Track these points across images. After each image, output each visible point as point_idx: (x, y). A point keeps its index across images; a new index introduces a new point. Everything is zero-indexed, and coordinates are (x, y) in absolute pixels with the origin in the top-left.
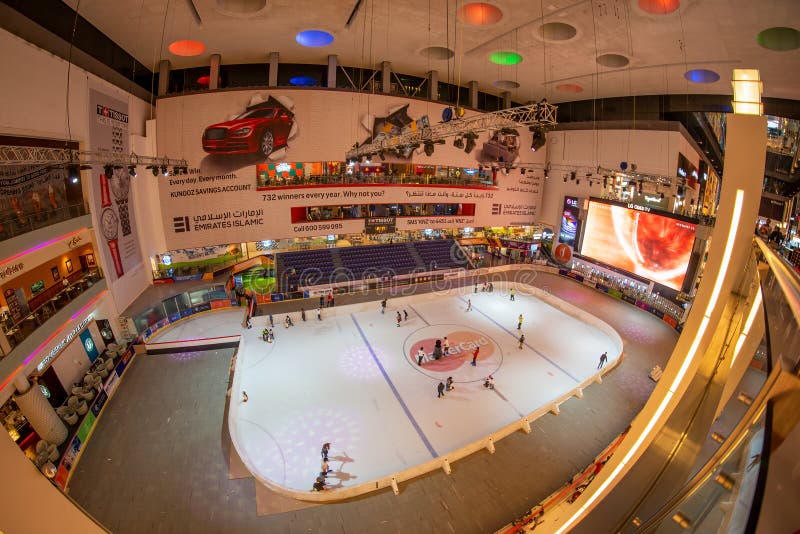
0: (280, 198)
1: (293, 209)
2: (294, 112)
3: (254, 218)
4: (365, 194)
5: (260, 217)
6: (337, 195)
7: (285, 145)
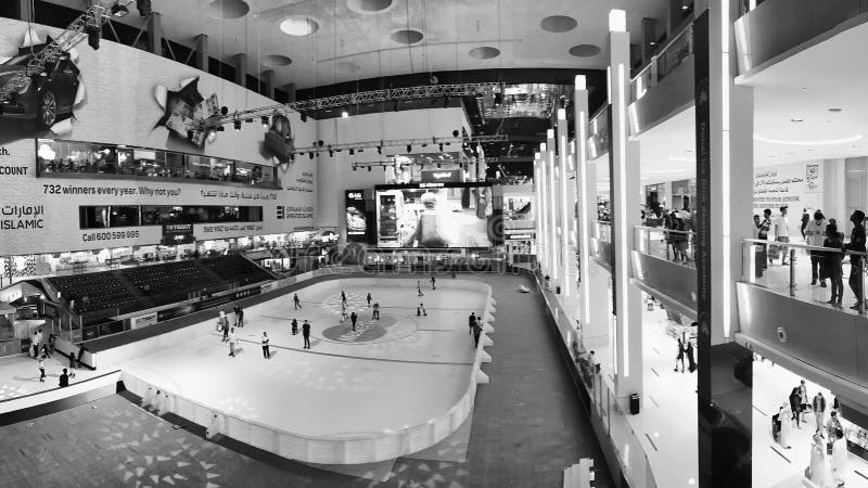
0: (66, 191)
1: (82, 209)
2: (79, 66)
3: (30, 218)
4: (161, 192)
5: (39, 216)
6: (131, 192)
7: (70, 115)
